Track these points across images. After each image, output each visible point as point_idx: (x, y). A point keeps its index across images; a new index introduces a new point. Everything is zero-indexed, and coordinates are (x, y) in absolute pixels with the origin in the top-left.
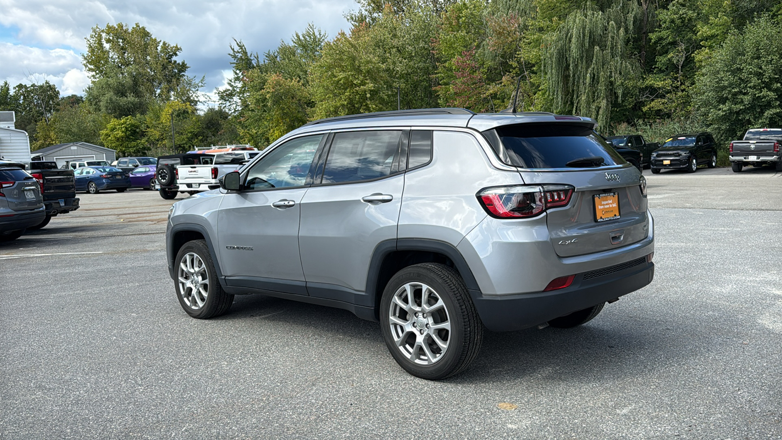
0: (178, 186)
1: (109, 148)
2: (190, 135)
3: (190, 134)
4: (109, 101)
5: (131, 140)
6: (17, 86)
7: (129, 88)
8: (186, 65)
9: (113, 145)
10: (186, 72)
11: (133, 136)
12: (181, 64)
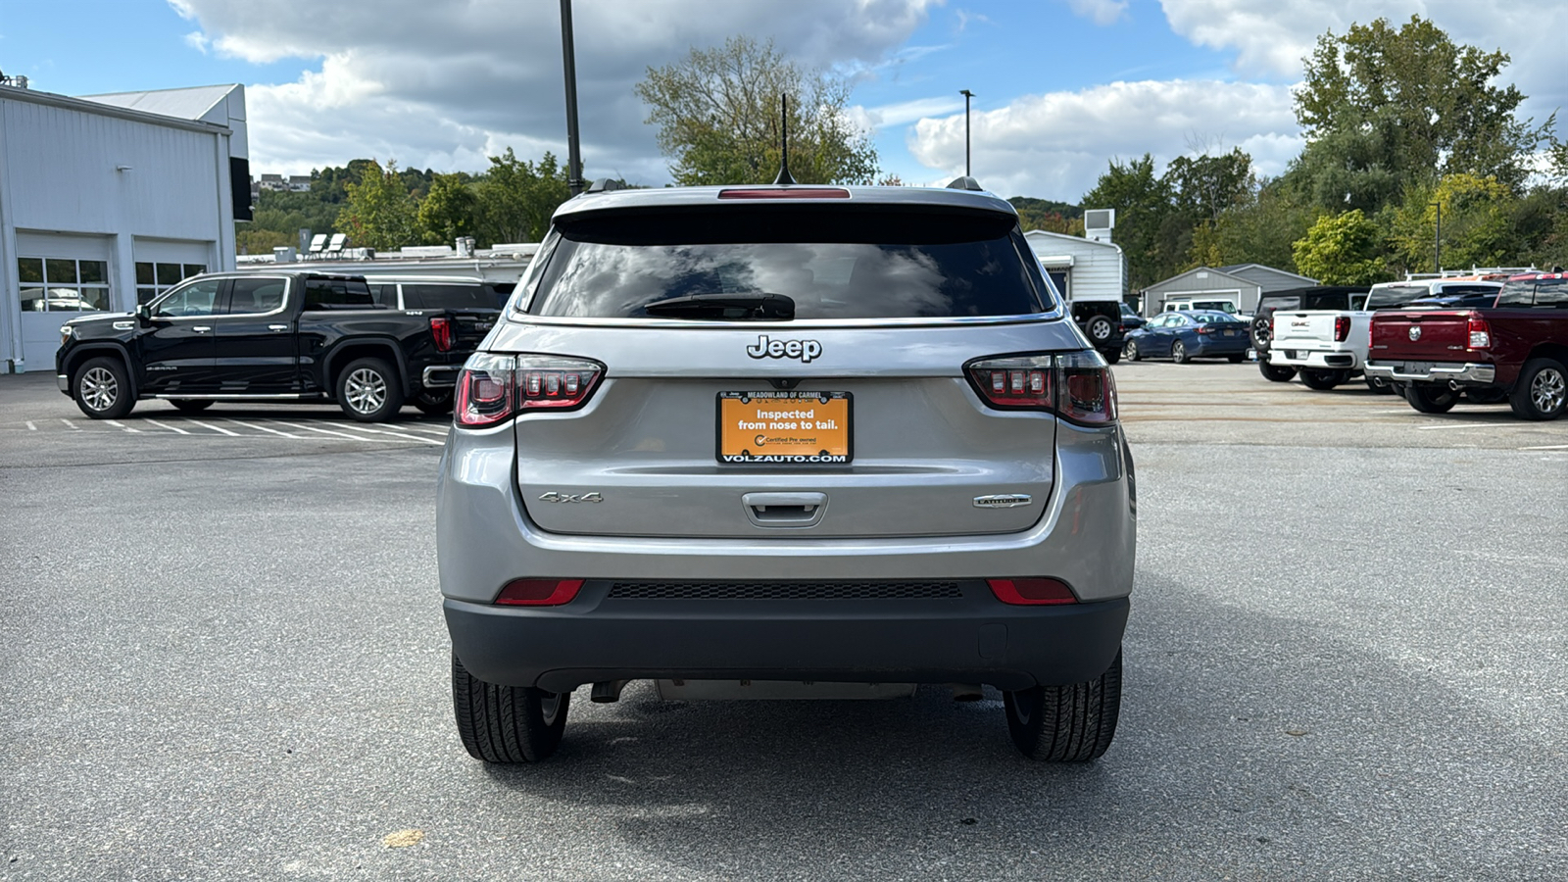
0: (1270, 355)
1: (1306, 276)
2: (1476, 246)
3: (1478, 246)
4: (1329, 181)
5: (1353, 259)
6: (1174, 162)
7: (1377, 151)
8: (1518, 93)
9: (1316, 269)
10: (1517, 107)
11: (1358, 251)
12: (1506, 93)
